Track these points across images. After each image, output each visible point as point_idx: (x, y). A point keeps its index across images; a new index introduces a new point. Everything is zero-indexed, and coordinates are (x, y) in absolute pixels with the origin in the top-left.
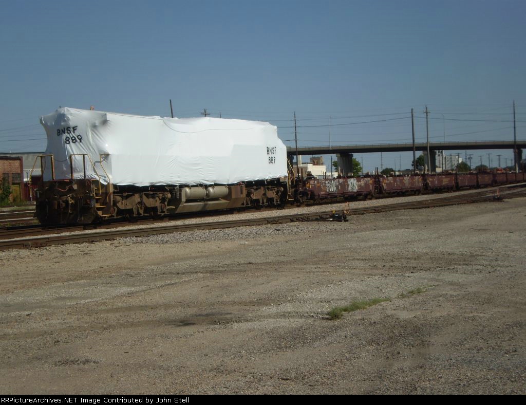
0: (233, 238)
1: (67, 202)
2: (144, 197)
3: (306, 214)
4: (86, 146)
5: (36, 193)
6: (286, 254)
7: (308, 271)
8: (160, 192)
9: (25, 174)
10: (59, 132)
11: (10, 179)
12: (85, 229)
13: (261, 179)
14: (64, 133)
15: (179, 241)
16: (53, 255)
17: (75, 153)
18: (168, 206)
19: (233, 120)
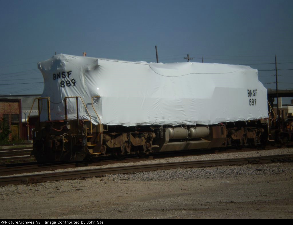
0: (215, 177)
1: (61, 141)
2: (131, 136)
3: (288, 155)
4: (79, 90)
5: (34, 133)
6: (267, 194)
7: (290, 211)
8: (146, 132)
9: (23, 115)
10: (55, 77)
11: (10, 120)
12: (77, 166)
13: (241, 120)
14: (60, 78)
15: (164, 178)
16: (48, 191)
17: (69, 96)
18: (153, 144)
19: (214, 64)
